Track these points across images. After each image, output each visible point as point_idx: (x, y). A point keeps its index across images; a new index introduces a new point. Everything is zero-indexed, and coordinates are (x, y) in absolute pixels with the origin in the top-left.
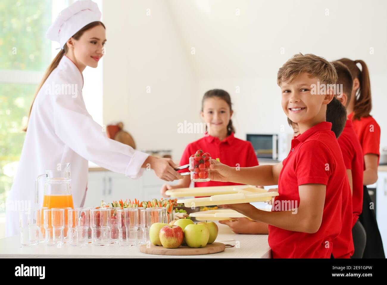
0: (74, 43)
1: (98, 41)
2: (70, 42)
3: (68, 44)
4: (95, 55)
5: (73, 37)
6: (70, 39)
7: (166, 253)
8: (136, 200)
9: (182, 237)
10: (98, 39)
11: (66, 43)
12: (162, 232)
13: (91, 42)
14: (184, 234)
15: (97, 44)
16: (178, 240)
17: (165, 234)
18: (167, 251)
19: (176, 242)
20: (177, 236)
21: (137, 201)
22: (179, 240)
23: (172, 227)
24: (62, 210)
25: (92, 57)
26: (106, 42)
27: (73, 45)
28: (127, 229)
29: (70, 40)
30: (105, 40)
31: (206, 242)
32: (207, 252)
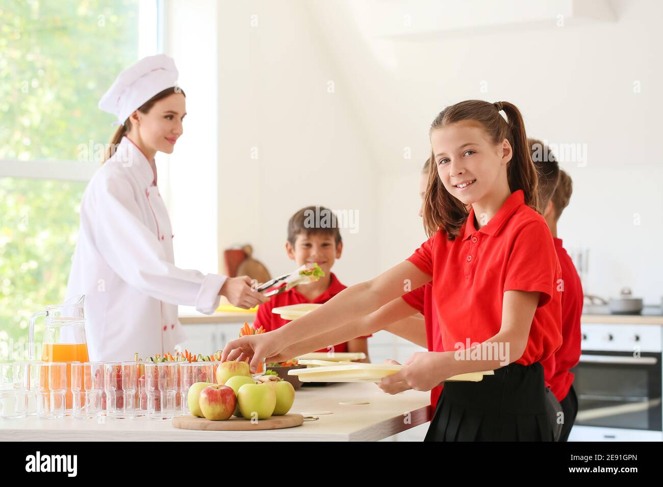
0: (141, 118)
1: (175, 116)
2: (135, 117)
3: (132, 119)
4: (170, 136)
5: (139, 109)
6: (135, 112)
7: (208, 428)
8: (187, 352)
9: (232, 403)
10: (176, 113)
11: (129, 118)
12: (203, 396)
13: (166, 117)
14: (236, 400)
15: (174, 119)
16: (226, 407)
17: (206, 398)
18: (209, 424)
19: (222, 411)
20: (224, 402)
21: (189, 353)
22: (228, 407)
23: (218, 388)
24: (64, 364)
25: (166, 138)
26: (186, 116)
27: (138, 121)
28: (162, 393)
29: (134, 114)
30: (185, 114)
31: (271, 411)
32: (270, 427)
